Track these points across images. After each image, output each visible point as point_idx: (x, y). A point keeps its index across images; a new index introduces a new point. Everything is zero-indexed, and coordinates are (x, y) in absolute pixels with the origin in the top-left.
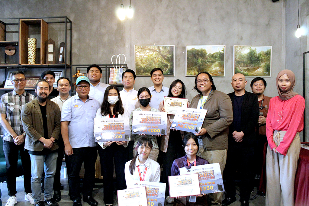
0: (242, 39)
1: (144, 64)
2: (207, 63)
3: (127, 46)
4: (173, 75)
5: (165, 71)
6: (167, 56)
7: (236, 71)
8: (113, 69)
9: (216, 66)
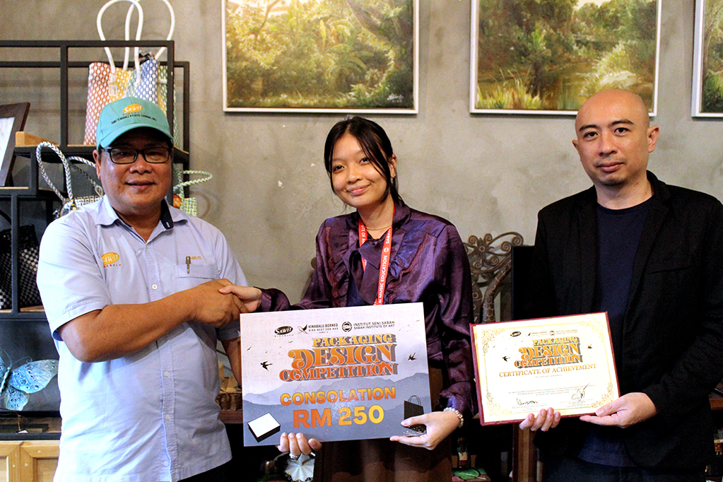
1: (267, 49)
2: (575, 47)
4: (411, 107)
5: (372, 86)
6: (383, 12)
7: (709, 90)
8: (102, 69)
9: (617, 65)
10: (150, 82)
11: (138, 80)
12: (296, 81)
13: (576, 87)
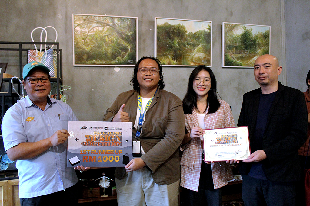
0: (231, 14)
1: (88, 45)
2: (187, 46)
3: (60, 16)
5: (123, 57)
6: (126, 34)
7: (226, 59)
8: (33, 51)
9: (200, 51)
10: (50, 56)
11: (46, 56)
12: (98, 55)
13: (187, 58)
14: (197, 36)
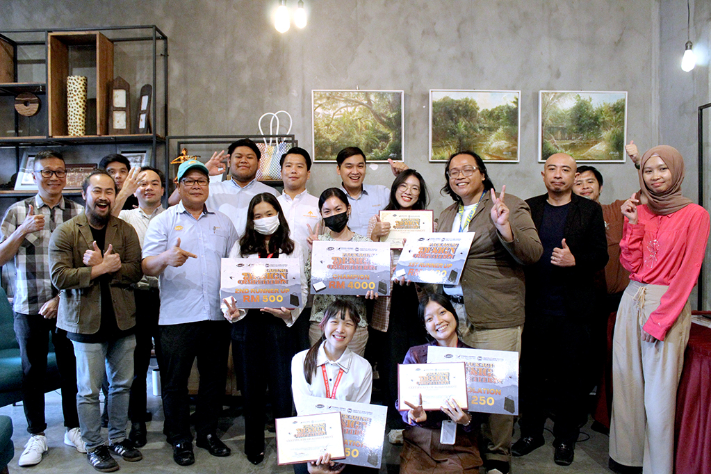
0: (558, 75)
1: (333, 133)
3: (295, 93)
5: (382, 150)
6: (387, 115)
7: (545, 149)
9: (500, 138)
13: (480, 149)
14: (496, 115)
